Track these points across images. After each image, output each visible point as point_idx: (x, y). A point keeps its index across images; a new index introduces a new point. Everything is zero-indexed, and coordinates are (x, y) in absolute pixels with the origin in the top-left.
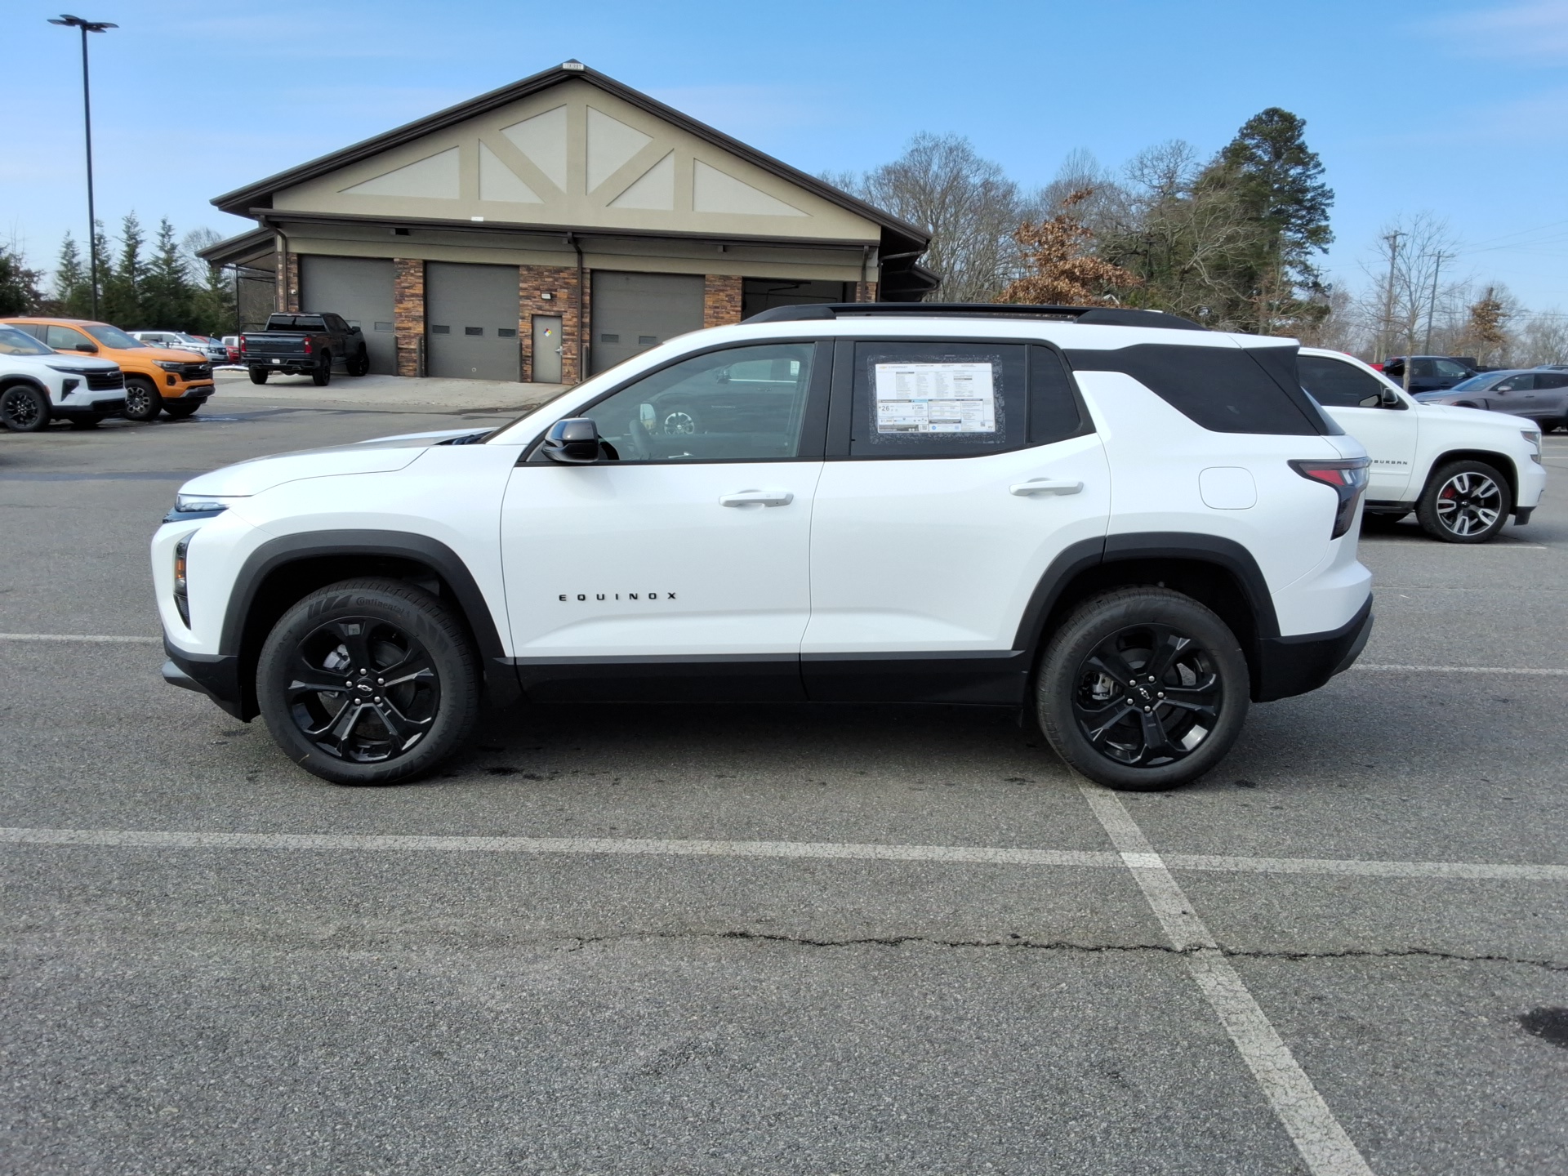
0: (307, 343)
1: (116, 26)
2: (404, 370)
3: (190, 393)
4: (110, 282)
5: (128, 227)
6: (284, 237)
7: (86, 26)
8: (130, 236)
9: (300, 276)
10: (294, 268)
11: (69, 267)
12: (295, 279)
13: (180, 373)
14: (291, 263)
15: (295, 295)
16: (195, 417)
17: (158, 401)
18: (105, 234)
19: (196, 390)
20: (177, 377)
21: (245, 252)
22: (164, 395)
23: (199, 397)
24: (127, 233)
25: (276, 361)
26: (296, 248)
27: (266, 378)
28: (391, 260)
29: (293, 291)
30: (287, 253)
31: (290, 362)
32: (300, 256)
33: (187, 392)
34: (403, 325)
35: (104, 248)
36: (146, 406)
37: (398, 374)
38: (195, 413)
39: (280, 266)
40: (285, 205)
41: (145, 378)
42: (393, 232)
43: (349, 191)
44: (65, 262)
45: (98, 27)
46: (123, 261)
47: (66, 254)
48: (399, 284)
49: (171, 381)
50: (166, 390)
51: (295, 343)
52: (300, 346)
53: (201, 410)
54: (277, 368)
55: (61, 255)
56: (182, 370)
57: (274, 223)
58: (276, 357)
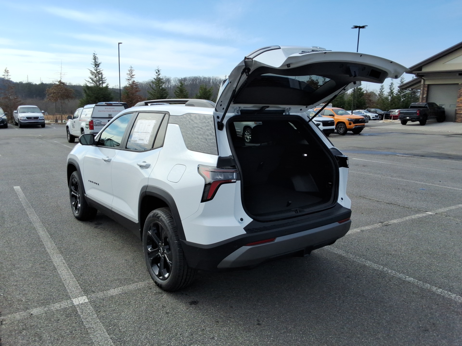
0: (418, 112)
1: (367, 26)
2: (457, 120)
3: (355, 127)
4: (393, 96)
5: (401, 80)
6: (424, 79)
7: (360, 27)
8: (401, 82)
9: (428, 91)
10: (426, 89)
11: (381, 92)
12: (426, 92)
13: (353, 122)
14: (425, 87)
15: (425, 97)
16: (360, 134)
17: (346, 130)
18: (393, 82)
19: (357, 126)
20: (352, 123)
21: (412, 85)
22: (348, 128)
23: (361, 128)
24: (401, 81)
25: (408, 118)
26: (427, 83)
27: (406, 123)
28: (458, 84)
29: (424, 96)
30: (424, 84)
31: (412, 118)
32: (429, 85)
33: (354, 127)
34: (459, 105)
35: (392, 86)
36: (343, 131)
37: (455, 122)
38: (360, 133)
39: (422, 88)
40: (426, 70)
41: (343, 123)
42: (458, 75)
43: (447, 63)
44: (380, 91)
45: (363, 27)
46: (399, 90)
47: (381, 89)
48: (460, 91)
49: (350, 124)
50: (348, 126)
51: (415, 112)
52: (416, 113)
53: (362, 132)
54: (408, 120)
55: (380, 89)
56: (354, 121)
57: (420, 76)
58: (408, 117)
